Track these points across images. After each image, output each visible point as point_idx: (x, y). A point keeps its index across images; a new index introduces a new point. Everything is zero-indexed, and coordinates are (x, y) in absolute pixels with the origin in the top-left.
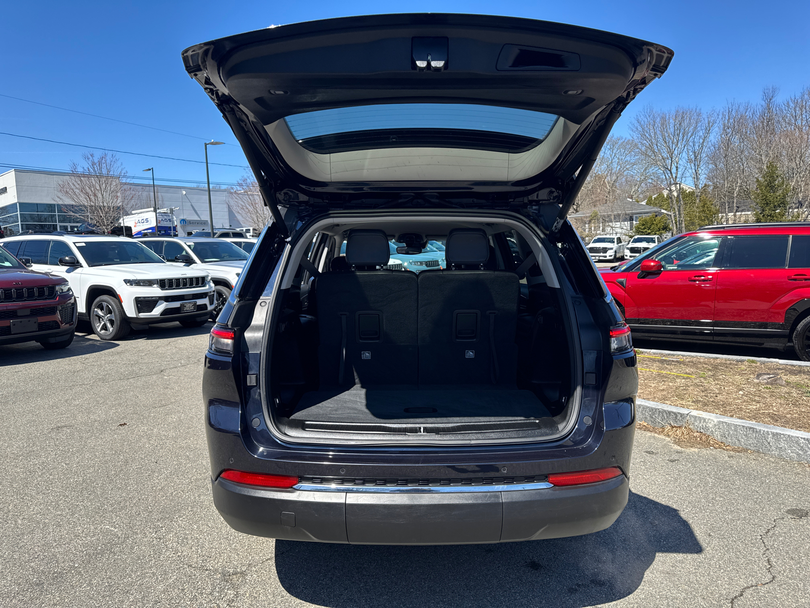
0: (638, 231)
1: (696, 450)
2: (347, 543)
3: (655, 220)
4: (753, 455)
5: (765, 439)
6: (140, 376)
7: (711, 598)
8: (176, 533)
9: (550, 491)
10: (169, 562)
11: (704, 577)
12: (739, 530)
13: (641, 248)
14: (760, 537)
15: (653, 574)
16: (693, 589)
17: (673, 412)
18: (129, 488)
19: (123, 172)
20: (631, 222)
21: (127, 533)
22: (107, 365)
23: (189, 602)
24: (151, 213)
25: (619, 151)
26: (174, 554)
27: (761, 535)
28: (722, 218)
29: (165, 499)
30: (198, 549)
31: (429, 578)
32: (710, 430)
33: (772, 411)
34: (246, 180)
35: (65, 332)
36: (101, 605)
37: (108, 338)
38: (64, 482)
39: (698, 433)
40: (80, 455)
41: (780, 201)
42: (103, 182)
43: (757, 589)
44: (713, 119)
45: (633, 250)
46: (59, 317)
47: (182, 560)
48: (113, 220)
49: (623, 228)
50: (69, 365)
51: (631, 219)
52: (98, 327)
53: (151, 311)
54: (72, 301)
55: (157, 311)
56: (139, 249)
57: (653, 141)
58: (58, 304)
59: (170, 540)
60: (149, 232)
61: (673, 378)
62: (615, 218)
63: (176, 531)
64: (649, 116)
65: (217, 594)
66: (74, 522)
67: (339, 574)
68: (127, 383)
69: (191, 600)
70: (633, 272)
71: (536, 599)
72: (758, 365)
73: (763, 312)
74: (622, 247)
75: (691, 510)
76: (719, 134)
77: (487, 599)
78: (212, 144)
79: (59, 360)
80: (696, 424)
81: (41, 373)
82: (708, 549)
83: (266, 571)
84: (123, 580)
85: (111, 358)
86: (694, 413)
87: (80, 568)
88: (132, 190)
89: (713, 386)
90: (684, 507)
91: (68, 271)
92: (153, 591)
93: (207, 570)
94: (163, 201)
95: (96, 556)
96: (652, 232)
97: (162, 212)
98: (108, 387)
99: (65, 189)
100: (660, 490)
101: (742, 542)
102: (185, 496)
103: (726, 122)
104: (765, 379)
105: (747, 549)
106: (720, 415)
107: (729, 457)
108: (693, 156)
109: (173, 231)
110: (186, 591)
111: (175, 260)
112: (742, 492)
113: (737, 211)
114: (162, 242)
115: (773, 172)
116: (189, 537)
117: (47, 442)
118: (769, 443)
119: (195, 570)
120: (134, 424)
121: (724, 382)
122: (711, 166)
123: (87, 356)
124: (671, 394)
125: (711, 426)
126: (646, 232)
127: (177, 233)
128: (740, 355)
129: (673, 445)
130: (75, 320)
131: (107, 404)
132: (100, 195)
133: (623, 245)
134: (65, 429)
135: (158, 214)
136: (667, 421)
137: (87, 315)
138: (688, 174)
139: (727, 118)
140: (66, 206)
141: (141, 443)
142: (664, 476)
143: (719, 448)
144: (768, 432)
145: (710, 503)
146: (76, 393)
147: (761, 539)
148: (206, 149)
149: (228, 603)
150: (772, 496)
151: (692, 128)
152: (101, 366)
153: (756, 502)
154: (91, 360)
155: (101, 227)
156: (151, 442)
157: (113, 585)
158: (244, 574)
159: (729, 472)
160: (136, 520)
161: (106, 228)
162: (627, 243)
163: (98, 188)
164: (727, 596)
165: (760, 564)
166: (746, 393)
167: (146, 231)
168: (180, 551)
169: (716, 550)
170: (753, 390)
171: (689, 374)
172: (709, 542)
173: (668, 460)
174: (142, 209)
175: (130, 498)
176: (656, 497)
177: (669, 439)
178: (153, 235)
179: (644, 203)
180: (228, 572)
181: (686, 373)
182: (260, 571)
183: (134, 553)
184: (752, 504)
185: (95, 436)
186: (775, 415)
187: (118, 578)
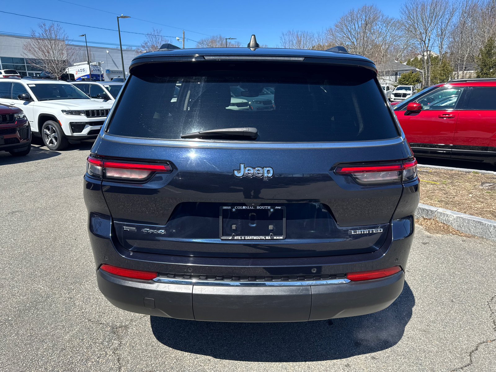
0: (400, 83)
1: (440, 235)
2: (194, 320)
3: (412, 75)
4: (479, 240)
5: (488, 230)
6: (72, 176)
7: (455, 351)
8: (83, 294)
9: (348, 286)
10: (75, 317)
11: (450, 334)
12: (472, 297)
13: (401, 93)
14: (487, 303)
15: (414, 331)
16: (442, 344)
17: (426, 209)
18: (54, 258)
19: (65, 36)
20: (396, 76)
21: (49, 293)
22: (51, 168)
23: (86, 350)
24: (86, 65)
25: (391, 28)
26: (79, 310)
27: (488, 302)
28: (455, 75)
29: (78, 267)
30: (97, 307)
31: (257, 333)
32: (451, 222)
33: (492, 209)
34: (147, 43)
35: (23, 145)
36: (23, 351)
37: (54, 149)
38: (11, 253)
39: (442, 224)
40: (25, 233)
41: (493, 64)
42: (53, 43)
43: (487, 344)
44: (456, 6)
45: (396, 95)
46: (19, 135)
47: (84, 315)
48: (61, 69)
49: (390, 81)
50: (27, 167)
51: (396, 74)
52: (47, 141)
53: (81, 132)
54: (27, 124)
55: (85, 132)
56: (72, 89)
57: (416, 21)
58: (17, 127)
59: (78, 299)
60: (85, 78)
61: (425, 184)
62: (386, 73)
63: (83, 292)
64: (414, 3)
65: (106, 344)
66: (13, 284)
67: (194, 329)
68: (63, 181)
69: (87, 348)
70: (402, 111)
71: (332, 351)
72: (480, 175)
73: (484, 139)
74: (389, 93)
75: (439, 281)
76: (459, 17)
77: (297, 351)
78: (122, 17)
79: (20, 164)
80: (441, 217)
81: (8, 173)
82: (451, 312)
83: (143, 325)
84: (41, 331)
85: (55, 163)
86: (440, 210)
87: (12, 321)
88: (72, 49)
89: (452, 190)
90: (434, 279)
91: (25, 104)
92: (61, 340)
93: (101, 324)
94: (94, 57)
95: (25, 311)
96: (409, 83)
97: (93, 64)
98: (50, 184)
99: (28, 48)
100: (417, 265)
101: (475, 307)
102: (92, 265)
103: (464, 9)
104: (487, 186)
105: (479, 312)
106: (457, 211)
107: (463, 241)
108: (440, 32)
109: (101, 77)
110: (84, 341)
111: (97, 97)
112: (473, 268)
113: (465, 70)
114: (89, 85)
115: (492, 44)
116: (91, 297)
117: (4, 223)
118: (491, 233)
119: (93, 324)
120: (64, 211)
121: (459, 188)
122: (451, 40)
123: (40, 161)
124: (424, 196)
125: (451, 219)
126: (405, 83)
127: (103, 79)
128: (468, 168)
129: (424, 231)
130: (30, 137)
131: (48, 196)
132: (51, 53)
133: (390, 92)
134: (17, 213)
135: (90, 66)
136: (421, 215)
137: (40, 133)
138: (436, 45)
139: (465, 6)
140: (30, 59)
141: (67, 224)
142: (419, 255)
143: (456, 234)
144: (491, 225)
145: (452, 276)
146: (28, 187)
147: (488, 304)
148: (118, 21)
149: (113, 351)
150: (493, 272)
151: (442, 12)
152: (47, 168)
153: (483, 276)
154: (41, 164)
155: (53, 74)
156: (74, 224)
157: (34, 335)
158: (127, 327)
159: (463, 252)
160: (56, 283)
161: (57, 75)
162: (393, 90)
163: (50, 47)
164: (467, 350)
165: (488, 324)
166: (474, 196)
167: (83, 77)
168: (84, 308)
169: (457, 313)
170: (478, 193)
171: (435, 181)
172: (452, 306)
173: (422, 243)
174: (81, 62)
175: (54, 266)
176: (415, 271)
177: (422, 227)
178: (88, 80)
179: (405, 64)
180: (116, 326)
181: (433, 181)
182: (138, 325)
183: (51, 309)
184: (480, 277)
185: (36, 219)
186: (494, 212)
187: (38, 329)
